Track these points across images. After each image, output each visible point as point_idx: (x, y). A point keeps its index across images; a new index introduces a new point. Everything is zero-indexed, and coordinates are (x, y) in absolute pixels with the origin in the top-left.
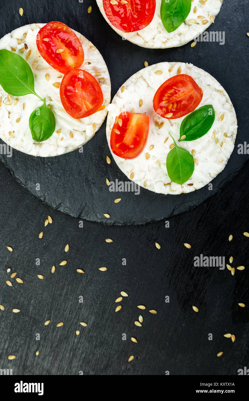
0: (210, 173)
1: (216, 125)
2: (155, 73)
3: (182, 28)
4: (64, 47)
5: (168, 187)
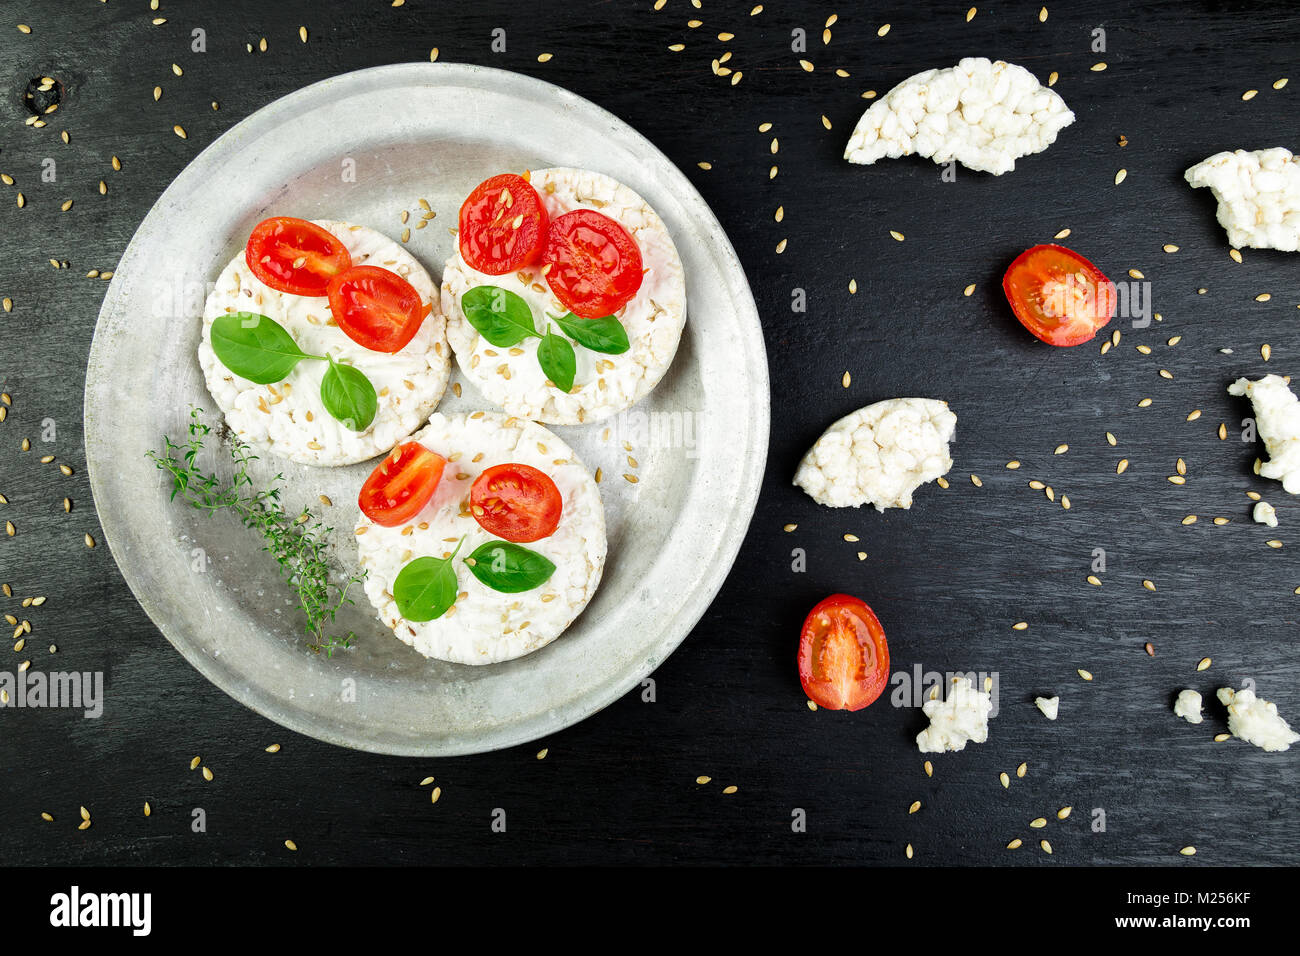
0: (450, 648)
1: (528, 598)
2: (538, 444)
5: (385, 600)
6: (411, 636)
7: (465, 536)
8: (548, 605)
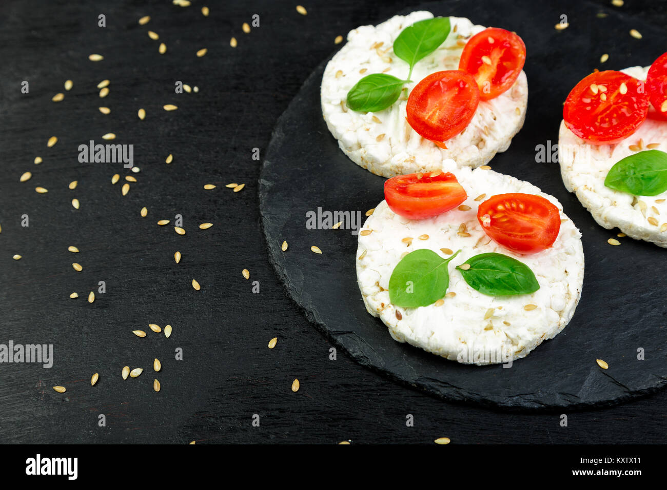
0: (433, 333)
1: (512, 306)
3: (624, 199)
4: (495, 64)
5: (377, 289)
6: (395, 319)
7: (459, 251)
8: (529, 313)
